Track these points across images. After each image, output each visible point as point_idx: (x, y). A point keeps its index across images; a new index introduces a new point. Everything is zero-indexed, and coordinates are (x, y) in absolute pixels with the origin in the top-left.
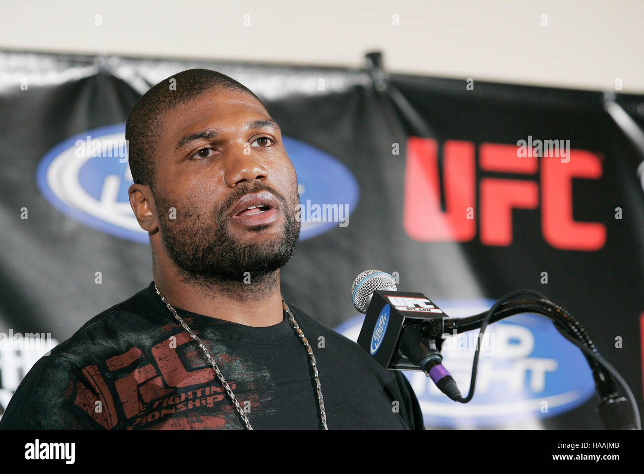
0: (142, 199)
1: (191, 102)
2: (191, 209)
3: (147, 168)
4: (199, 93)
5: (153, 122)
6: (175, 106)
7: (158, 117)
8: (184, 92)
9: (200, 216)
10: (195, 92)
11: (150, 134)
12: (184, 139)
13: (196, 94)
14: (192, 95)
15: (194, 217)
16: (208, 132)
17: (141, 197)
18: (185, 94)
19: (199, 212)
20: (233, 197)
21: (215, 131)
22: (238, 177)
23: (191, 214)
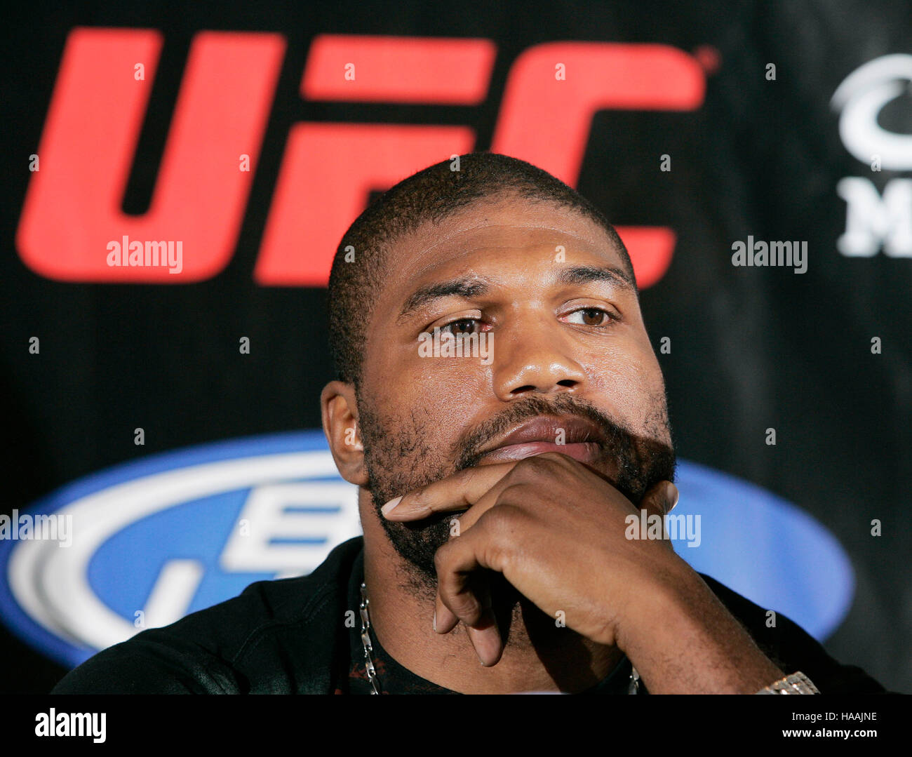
0: (346, 415)
1: (447, 221)
2: (414, 437)
3: (352, 348)
4: (466, 202)
5: (372, 254)
6: (415, 226)
7: (382, 246)
8: (438, 199)
9: (428, 452)
10: (459, 200)
11: (362, 278)
12: (419, 293)
13: (460, 204)
14: (454, 206)
15: (417, 452)
16: (468, 284)
17: (345, 410)
18: (439, 202)
19: (426, 443)
20: (507, 418)
21: (484, 281)
22: (517, 381)
23: (411, 447)
